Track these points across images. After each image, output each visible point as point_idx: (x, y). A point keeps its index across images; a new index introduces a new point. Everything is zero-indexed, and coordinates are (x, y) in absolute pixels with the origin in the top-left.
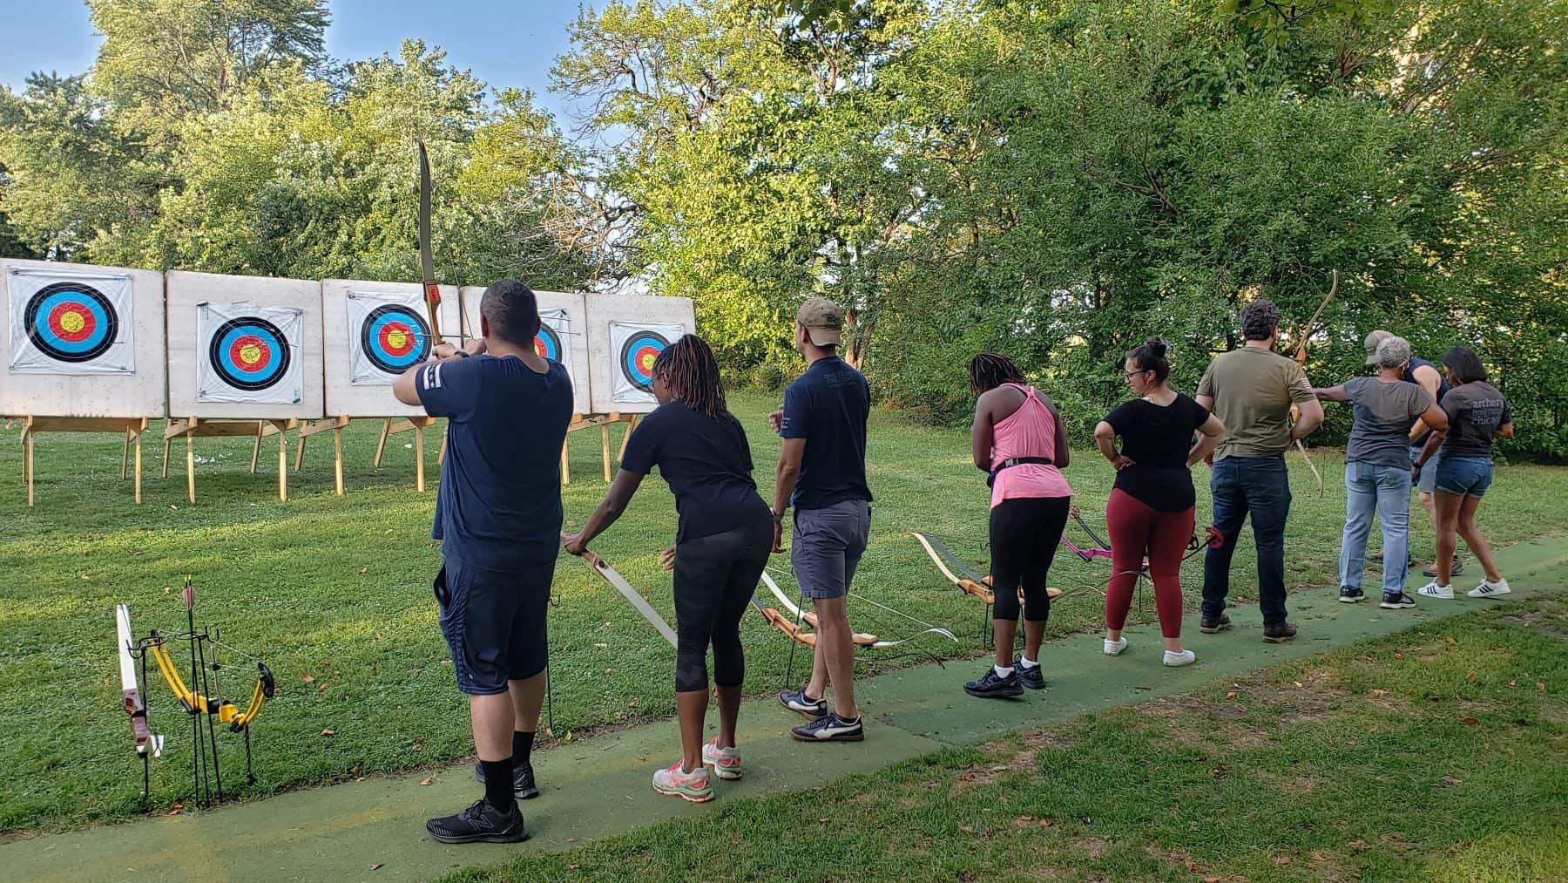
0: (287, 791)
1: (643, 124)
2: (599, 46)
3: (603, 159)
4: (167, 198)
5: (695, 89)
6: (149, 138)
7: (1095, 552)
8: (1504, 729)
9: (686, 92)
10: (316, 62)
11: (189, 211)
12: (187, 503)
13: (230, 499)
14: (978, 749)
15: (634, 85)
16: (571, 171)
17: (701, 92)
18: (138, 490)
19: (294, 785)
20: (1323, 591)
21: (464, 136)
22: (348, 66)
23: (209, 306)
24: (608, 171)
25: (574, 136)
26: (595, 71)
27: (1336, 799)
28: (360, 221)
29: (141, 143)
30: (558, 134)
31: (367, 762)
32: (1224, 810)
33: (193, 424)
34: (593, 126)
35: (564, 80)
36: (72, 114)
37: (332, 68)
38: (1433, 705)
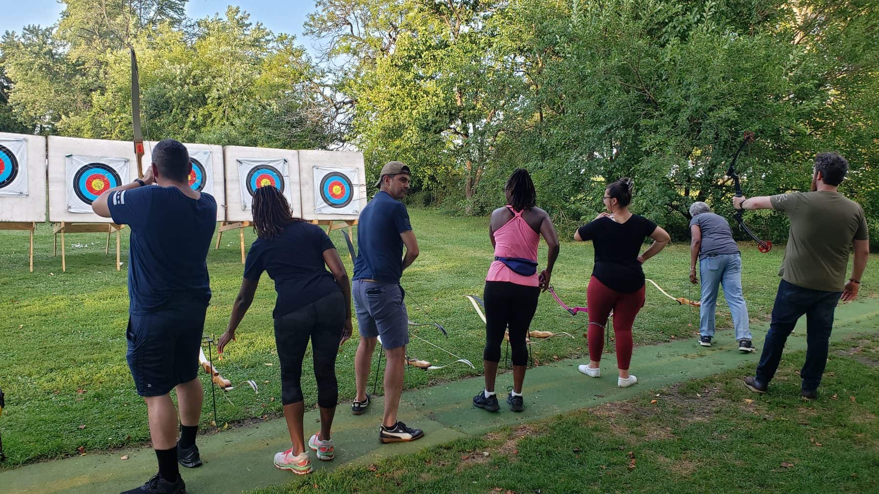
0: (33, 463)
1: (355, 53)
2: (332, 9)
3: (335, 74)
4: (95, 96)
5: (387, 33)
6: (86, 64)
7: (578, 309)
8: (825, 428)
9: (382, 35)
10: (179, 21)
11: (108, 104)
12: (60, 271)
13: (87, 269)
14: (481, 438)
15: (352, 31)
16: (316, 81)
17: (390, 35)
18: (31, 264)
19: (37, 459)
20: (725, 332)
21: (258, 61)
22: (197, 22)
23: (73, 157)
24: (338, 81)
25: (318, 61)
26: (329, 24)
27: (705, 478)
28: (201, 109)
29: (82, 67)
30: (309, 59)
31: (90, 443)
32: (629, 485)
33: (63, 225)
34: (329, 55)
35: (312, 29)
36: (45, 50)
37: (189, 23)
38: (782, 410)
